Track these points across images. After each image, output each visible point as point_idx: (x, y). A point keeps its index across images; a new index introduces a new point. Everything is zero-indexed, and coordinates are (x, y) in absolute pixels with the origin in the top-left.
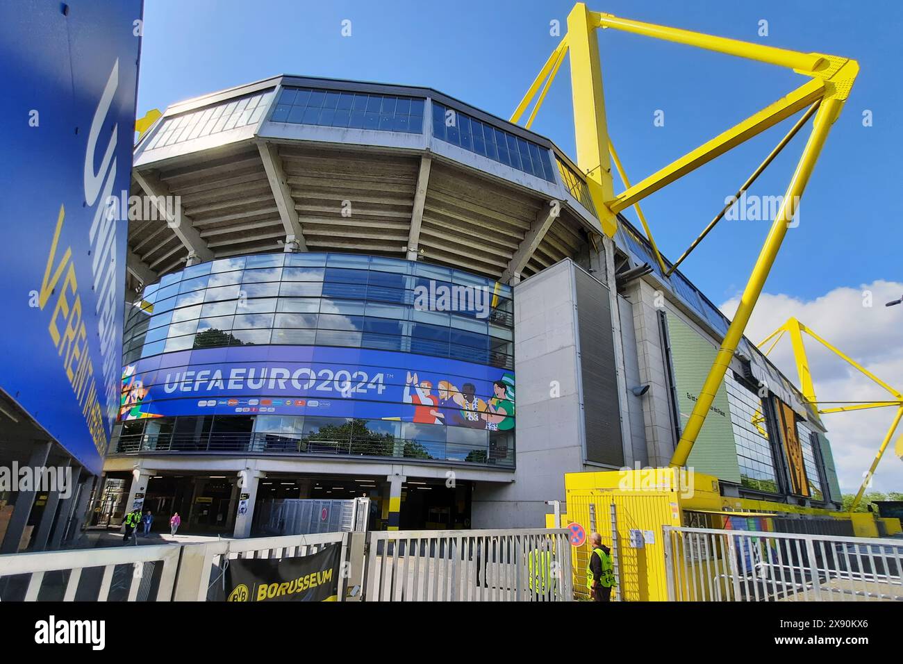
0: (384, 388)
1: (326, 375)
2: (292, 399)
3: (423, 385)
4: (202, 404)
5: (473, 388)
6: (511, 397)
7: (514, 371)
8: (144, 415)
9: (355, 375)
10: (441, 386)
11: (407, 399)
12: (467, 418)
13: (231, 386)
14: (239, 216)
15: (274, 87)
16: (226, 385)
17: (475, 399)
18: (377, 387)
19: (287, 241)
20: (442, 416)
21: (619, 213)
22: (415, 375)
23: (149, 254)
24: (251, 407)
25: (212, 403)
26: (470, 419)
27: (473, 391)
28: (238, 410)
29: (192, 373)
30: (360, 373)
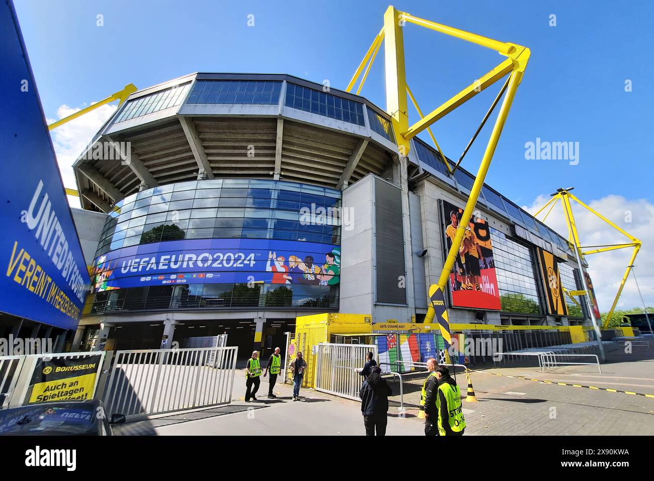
0: (254, 262)
1: (219, 257)
2: (197, 274)
3: (279, 259)
4: (143, 279)
5: (312, 258)
6: (337, 263)
7: (340, 246)
8: (109, 288)
9: (236, 256)
10: (291, 259)
11: (269, 269)
12: (307, 279)
13: (161, 267)
14: (171, 158)
15: (191, 81)
16: (157, 267)
17: (313, 266)
18: (250, 262)
19: (199, 173)
20: (290, 278)
21: (415, 136)
22: (275, 253)
23: (119, 182)
24: (172, 280)
25: (149, 279)
26: (309, 279)
27: (312, 261)
28: (164, 282)
29: (138, 260)
30: (240, 254)
